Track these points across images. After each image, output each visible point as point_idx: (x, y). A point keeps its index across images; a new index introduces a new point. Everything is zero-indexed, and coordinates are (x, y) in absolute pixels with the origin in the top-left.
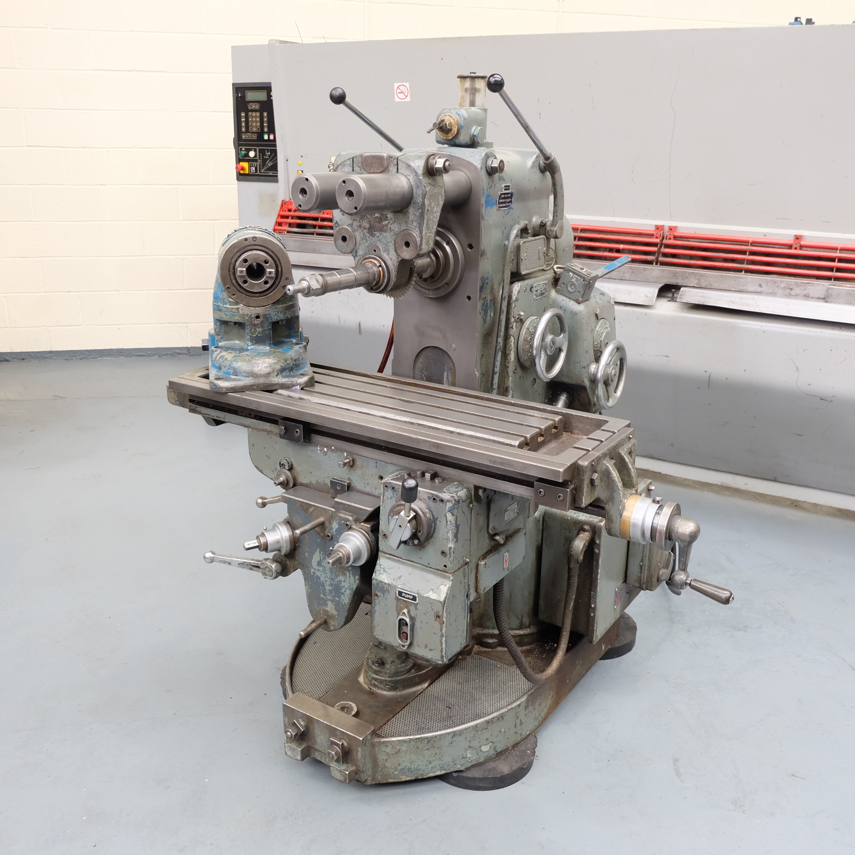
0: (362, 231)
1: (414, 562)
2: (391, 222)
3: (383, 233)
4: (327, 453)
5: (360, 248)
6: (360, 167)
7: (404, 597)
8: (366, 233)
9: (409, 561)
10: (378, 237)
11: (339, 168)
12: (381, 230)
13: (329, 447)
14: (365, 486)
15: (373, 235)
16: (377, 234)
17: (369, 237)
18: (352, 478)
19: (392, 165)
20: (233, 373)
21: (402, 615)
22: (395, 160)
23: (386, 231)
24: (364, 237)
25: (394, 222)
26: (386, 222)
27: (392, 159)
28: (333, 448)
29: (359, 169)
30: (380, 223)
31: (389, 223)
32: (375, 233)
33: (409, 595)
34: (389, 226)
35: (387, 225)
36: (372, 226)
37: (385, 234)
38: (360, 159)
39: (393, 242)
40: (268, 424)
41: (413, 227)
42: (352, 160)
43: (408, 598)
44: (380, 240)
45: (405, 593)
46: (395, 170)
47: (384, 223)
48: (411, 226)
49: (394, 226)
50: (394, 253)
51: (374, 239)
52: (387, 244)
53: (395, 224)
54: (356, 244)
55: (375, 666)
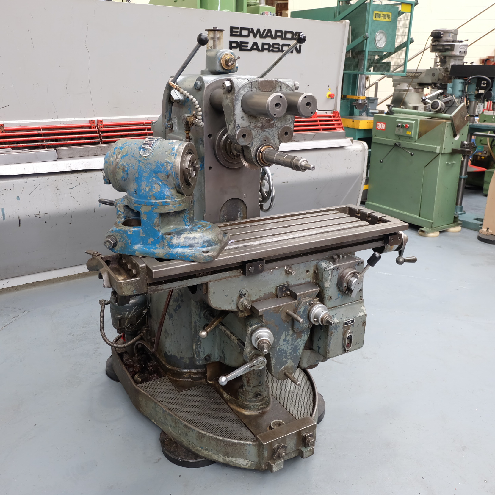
0: (257, 129)
1: (345, 304)
2: (276, 121)
3: (271, 129)
4: (273, 272)
5: (255, 140)
6: (256, 88)
7: (348, 324)
8: (259, 130)
9: (343, 305)
10: (267, 132)
11: (241, 89)
12: (270, 127)
13: (274, 268)
14: (297, 281)
15: (264, 131)
16: (267, 130)
17: (261, 133)
18: (289, 280)
19: (278, 86)
20: (208, 245)
21: (349, 334)
22: (280, 83)
23: (273, 127)
24: (258, 133)
25: (278, 121)
26: (273, 122)
27: (278, 82)
28: (277, 267)
29: (256, 89)
30: (269, 123)
31: (275, 122)
32: (265, 129)
33: (350, 321)
34: (275, 124)
35: (274, 123)
36: (264, 125)
37: (272, 129)
38: (256, 84)
39: (277, 134)
40: (227, 272)
41: (290, 123)
42: (250, 84)
43: (350, 323)
44: (268, 134)
45: (348, 322)
46: (279, 89)
47: (271, 123)
48: (288, 122)
49: (278, 124)
50: (278, 140)
51: (265, 133)
52: (273, 135)
53: (279, 122)
54: (252, 138)
55: (259, 397)
